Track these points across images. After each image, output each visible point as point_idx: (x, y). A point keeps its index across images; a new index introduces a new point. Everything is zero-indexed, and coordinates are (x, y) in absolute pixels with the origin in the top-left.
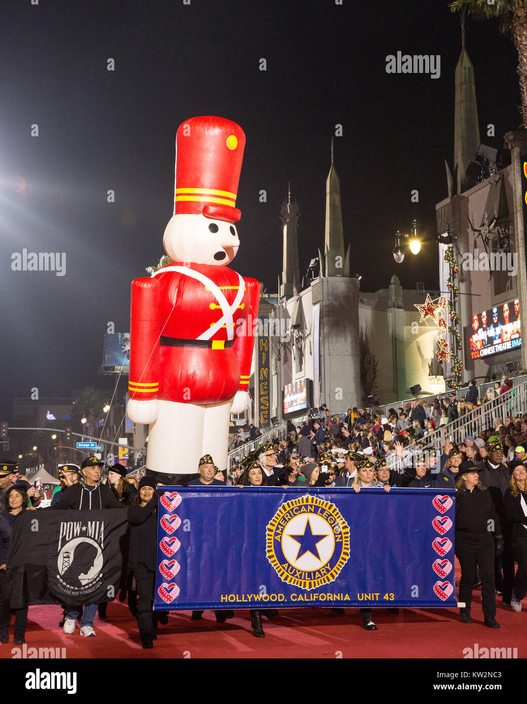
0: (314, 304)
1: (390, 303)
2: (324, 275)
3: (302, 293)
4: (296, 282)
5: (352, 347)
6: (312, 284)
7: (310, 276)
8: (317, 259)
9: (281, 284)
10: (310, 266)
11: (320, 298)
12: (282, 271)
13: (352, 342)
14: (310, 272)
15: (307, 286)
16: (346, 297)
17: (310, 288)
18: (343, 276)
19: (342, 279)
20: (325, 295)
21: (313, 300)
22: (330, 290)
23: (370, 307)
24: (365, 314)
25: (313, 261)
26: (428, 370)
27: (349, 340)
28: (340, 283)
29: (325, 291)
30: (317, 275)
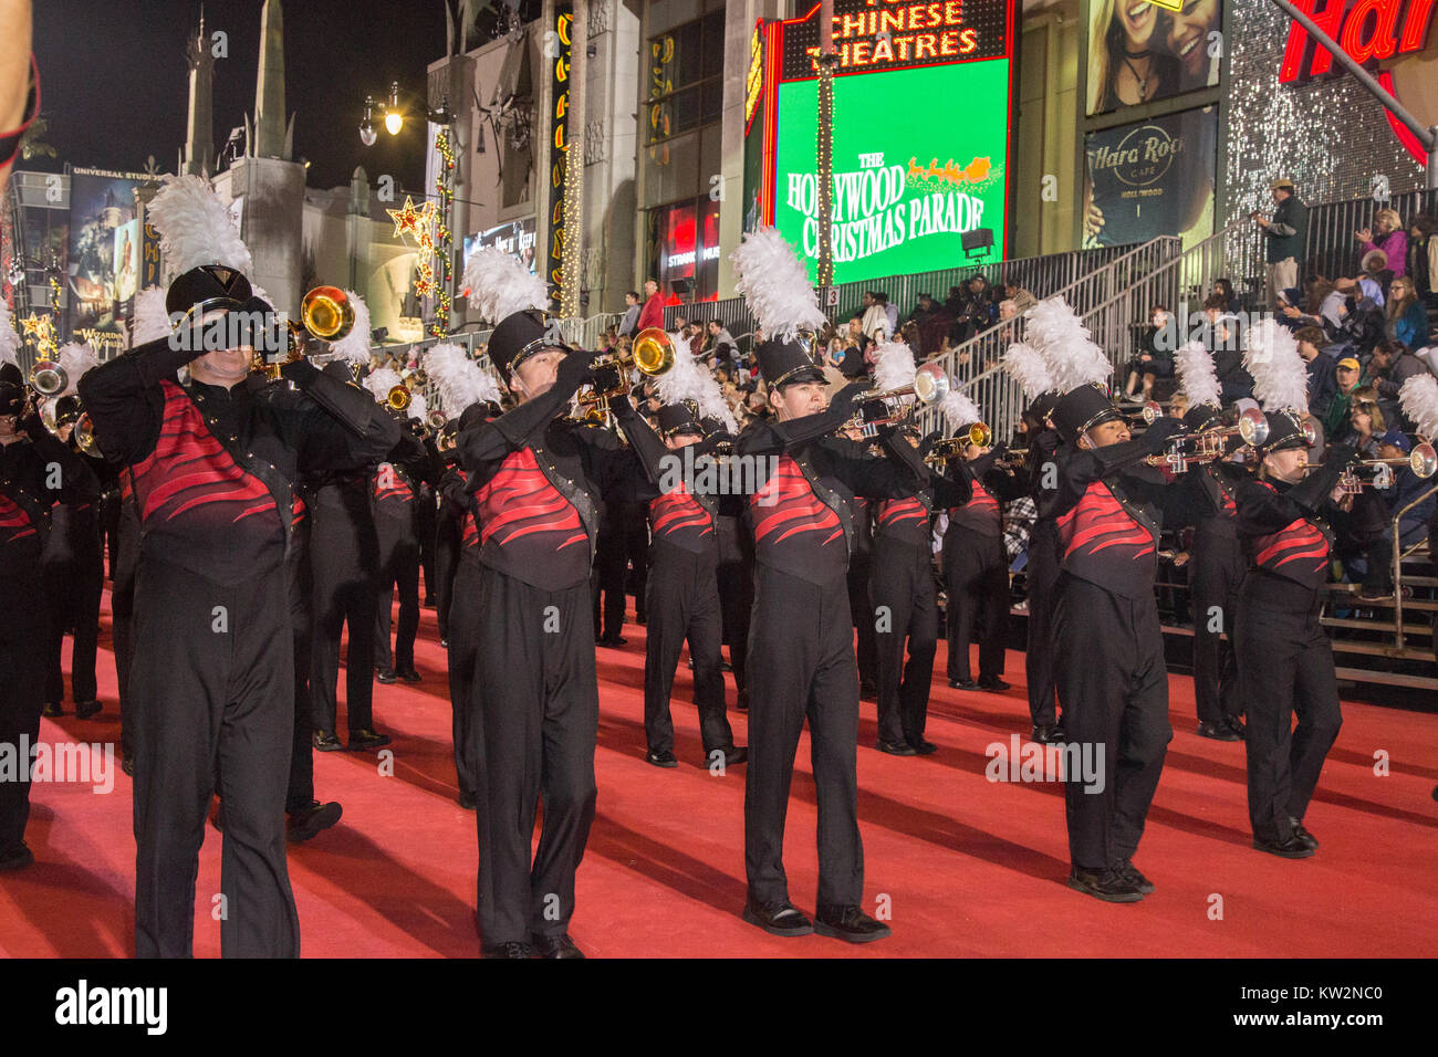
0: (235, 197)
1: (350, 208)
2: (252, 155)
3: (216, 179)
4: (208, 161)
5: (290, 268)
6: (233, 166)
7: (230, 153)
8: (243, 128)
9: (184, 161)
10: (231, 138)
11: (243, 188)
12: (186, 141)
13: (289, 260)
14: (231, 148)
15: (224, 168)
16: (285, 192)
17: (229, 173)
18: (282, 159)
19: (280, 163)
20: (253, 186)
21: (233, 190)
22: (261, 178)
23: (320, 211)
24: (312, 220)
25: (235, 132)
26: (399, 309)
27: (286, 255)
28: (277, 170)
29: (253, 180)
30: (241, 153)
